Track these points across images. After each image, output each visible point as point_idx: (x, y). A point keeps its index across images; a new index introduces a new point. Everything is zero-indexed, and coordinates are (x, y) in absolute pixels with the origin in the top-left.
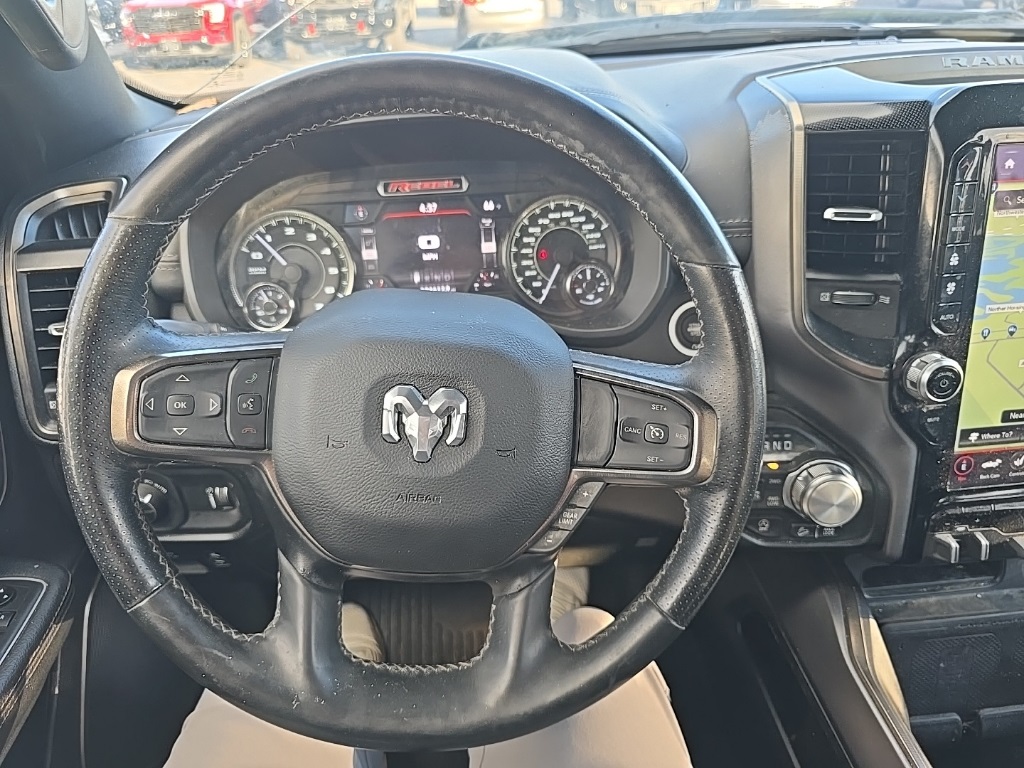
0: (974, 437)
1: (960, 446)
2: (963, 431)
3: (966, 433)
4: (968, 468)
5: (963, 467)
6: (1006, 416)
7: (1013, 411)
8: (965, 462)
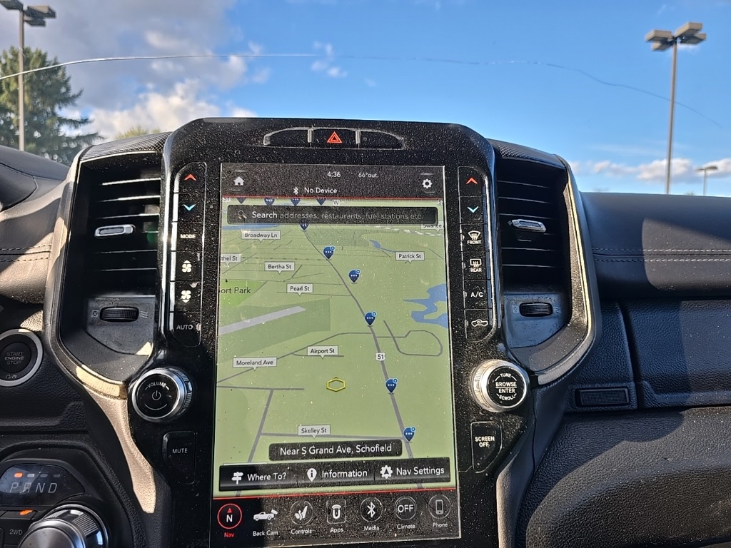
0: (237, 476)
1: (221, 489)
2: (222, 469)
3: (227, 472)
4: (236, 520)
5: (229, 518)
6: (274, 451)
7: (283, 446)
8: (230, 511)
